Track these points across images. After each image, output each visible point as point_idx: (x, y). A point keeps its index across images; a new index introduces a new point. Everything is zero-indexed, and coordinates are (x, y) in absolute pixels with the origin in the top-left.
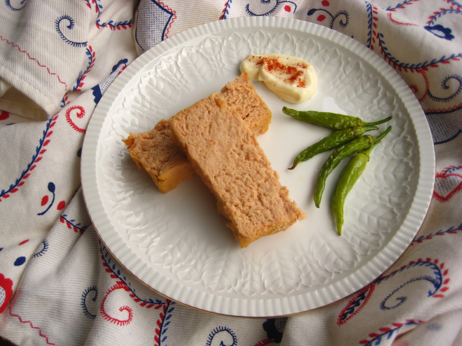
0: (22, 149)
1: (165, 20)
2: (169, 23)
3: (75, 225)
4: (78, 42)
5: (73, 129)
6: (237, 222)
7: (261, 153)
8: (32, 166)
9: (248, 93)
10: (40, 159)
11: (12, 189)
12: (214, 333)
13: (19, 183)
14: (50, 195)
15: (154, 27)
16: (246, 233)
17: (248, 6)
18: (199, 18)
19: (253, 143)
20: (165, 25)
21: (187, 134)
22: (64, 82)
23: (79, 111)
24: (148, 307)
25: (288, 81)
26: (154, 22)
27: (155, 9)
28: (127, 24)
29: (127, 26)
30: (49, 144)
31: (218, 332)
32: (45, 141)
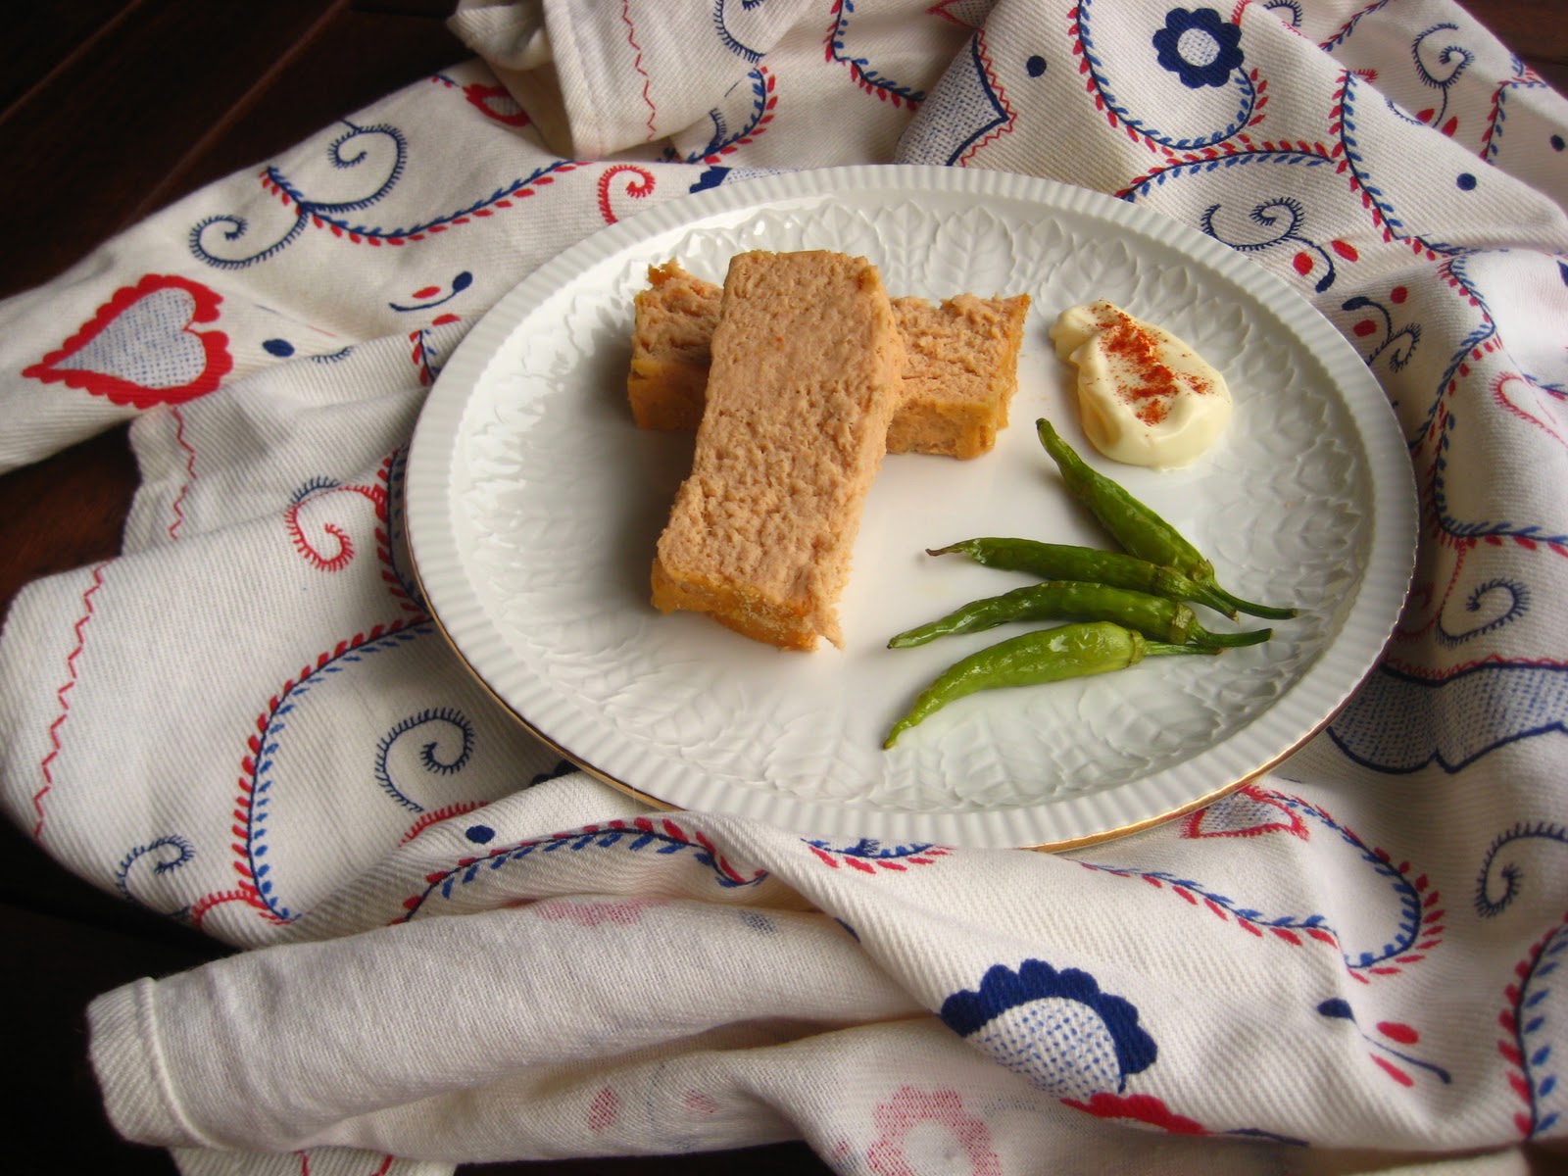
0: (474, 178)
1: (978, 121)
2: (987, 134)
3: (430, 364)
4: (742, 42)
5: (597, 207)
6: (673, 521)
7: (860, 433)
8: (463, 216)
9: (987, 339)
10: (486, 213)
11: (395, 238)
12: (439, 714)
13: (415, 233)
14: (447, 289)
15: (941, 122)
16: (669, 556)
17: (1216, 207)
18: (1067, 164)
19: (863, 404)
20: (973, 131)
21: (745, 297)
22: (652, 102)
23: (640, 182)
24: (393, 591)
25: (1128, 392)
26: (951, 110)
27: (969, 81)
28: (906, 97)
29: (903, 101)
30: (526, 199)
31: (448, 720)
32: (525, 187)
